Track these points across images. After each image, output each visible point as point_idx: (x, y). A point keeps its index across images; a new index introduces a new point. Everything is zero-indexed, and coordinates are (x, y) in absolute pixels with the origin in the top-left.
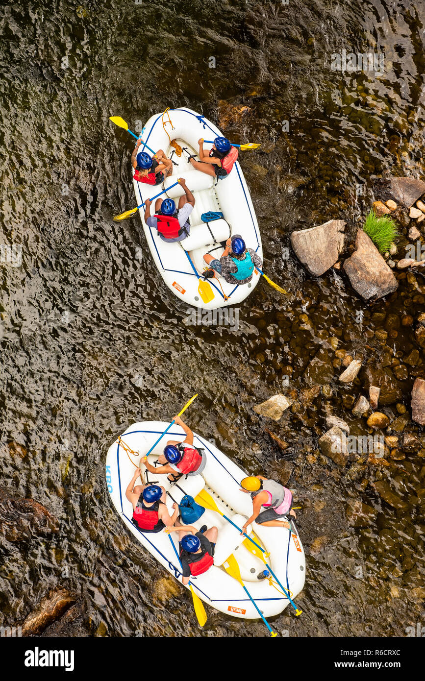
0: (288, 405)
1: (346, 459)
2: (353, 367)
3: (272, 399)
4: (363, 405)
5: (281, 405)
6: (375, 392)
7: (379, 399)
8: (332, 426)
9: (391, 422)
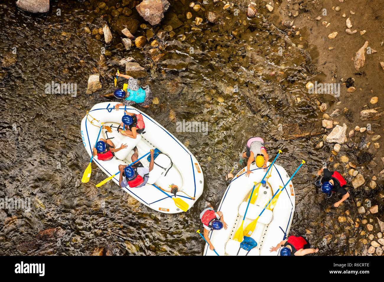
0: (98, 77)
1: (145, 71)
2: (106, 31)
3: (89, 81)
4: (127, 42)
5: (96, 80)
6: (126, 31)
7: (131, 32)
8: (125, 64)
9: (146, 36)
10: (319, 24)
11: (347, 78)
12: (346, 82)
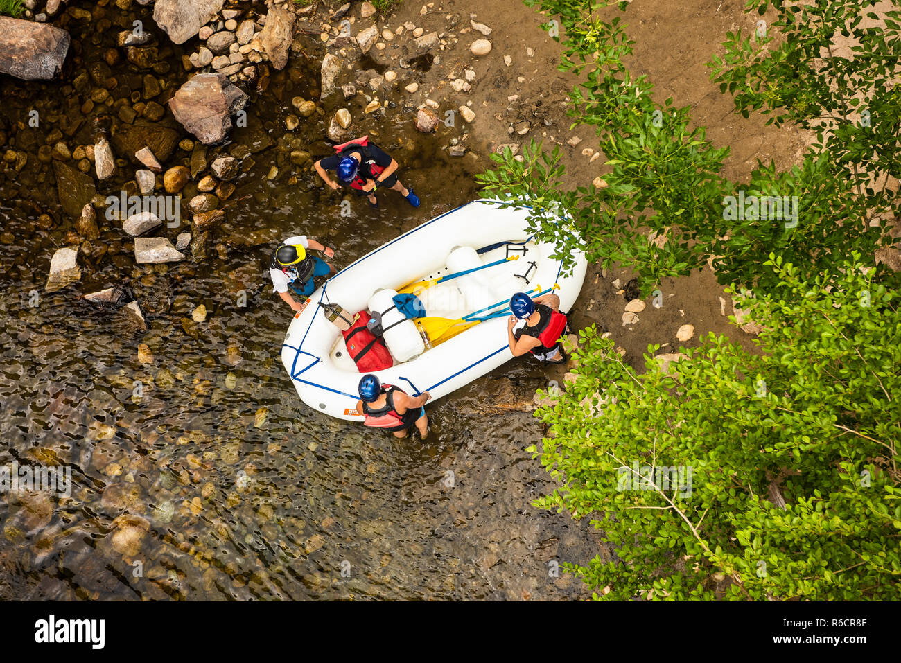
0: (75, 253)
2: (100, 154)
4: (147, 179)
5: (69, 260)
6: (145, 155)
7: (156, 158)
9: (189, 168)
10: (575, 155)
11: (629, 278)
12: (624, 288)
